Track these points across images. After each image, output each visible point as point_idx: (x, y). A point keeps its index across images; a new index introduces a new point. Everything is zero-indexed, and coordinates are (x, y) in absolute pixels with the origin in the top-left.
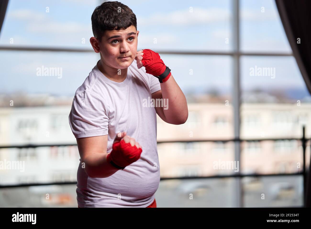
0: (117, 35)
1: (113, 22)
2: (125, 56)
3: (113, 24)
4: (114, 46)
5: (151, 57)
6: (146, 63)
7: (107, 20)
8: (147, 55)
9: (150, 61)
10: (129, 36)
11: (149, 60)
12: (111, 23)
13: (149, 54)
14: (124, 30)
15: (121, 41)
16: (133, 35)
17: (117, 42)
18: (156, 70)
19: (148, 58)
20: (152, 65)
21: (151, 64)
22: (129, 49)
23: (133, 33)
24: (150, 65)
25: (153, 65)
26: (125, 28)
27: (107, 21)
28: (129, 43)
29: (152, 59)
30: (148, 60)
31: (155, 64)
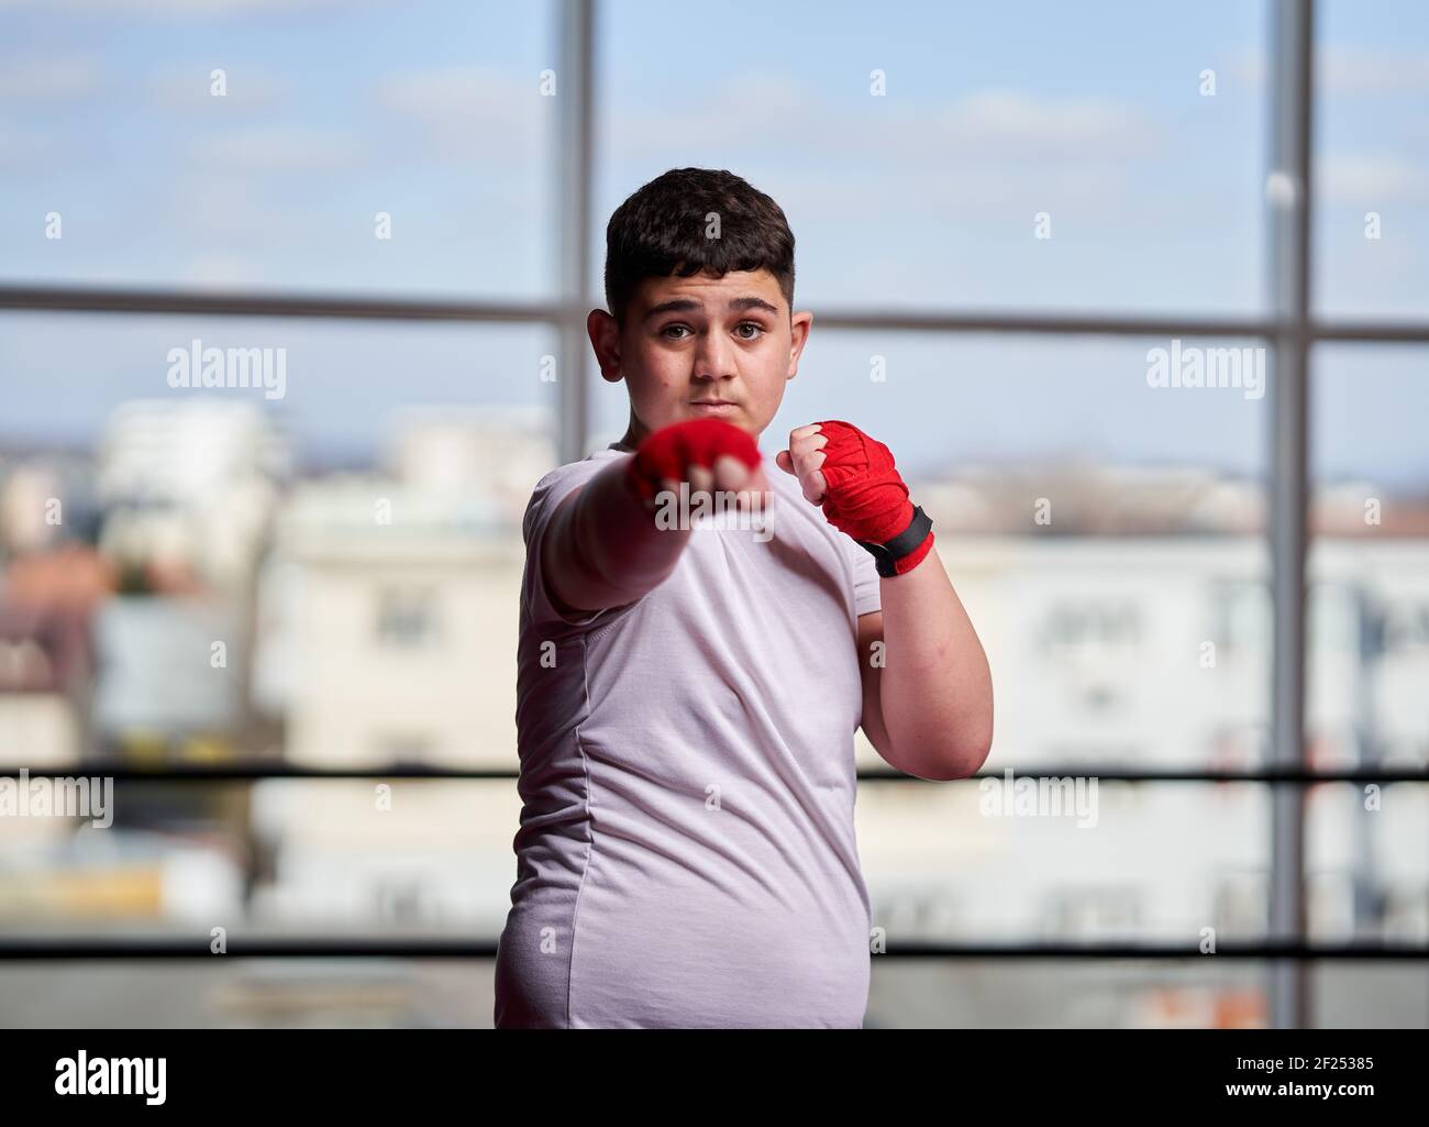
0: (683, 297)
1: (673, 244)
2: (713, 397)
3: (672, 249)
4: (671, 346)
5: (862, 452)
6: (840, 476)
7: (654, 230)
8: (846, 444)
9: (857, 469)
10: (738, 312)
11: (855, 466)
12: (666, 242)
13: (851, 442)
14: (716, 282)
15: (701, 330)
16: (757, 312)
17: (685, 333)
18: (877, 516)
19: (848, 459)
20: (866, 490)
21: (863, 489)
22: (732, 370)
23: (762, 301)
24: (857, 491)
25: (871, 492)
26: (719, 273)
27: (650, 238)
28: (740, 343)
29: (867, 465)
30: (850, 469)
31: (877, 489)
